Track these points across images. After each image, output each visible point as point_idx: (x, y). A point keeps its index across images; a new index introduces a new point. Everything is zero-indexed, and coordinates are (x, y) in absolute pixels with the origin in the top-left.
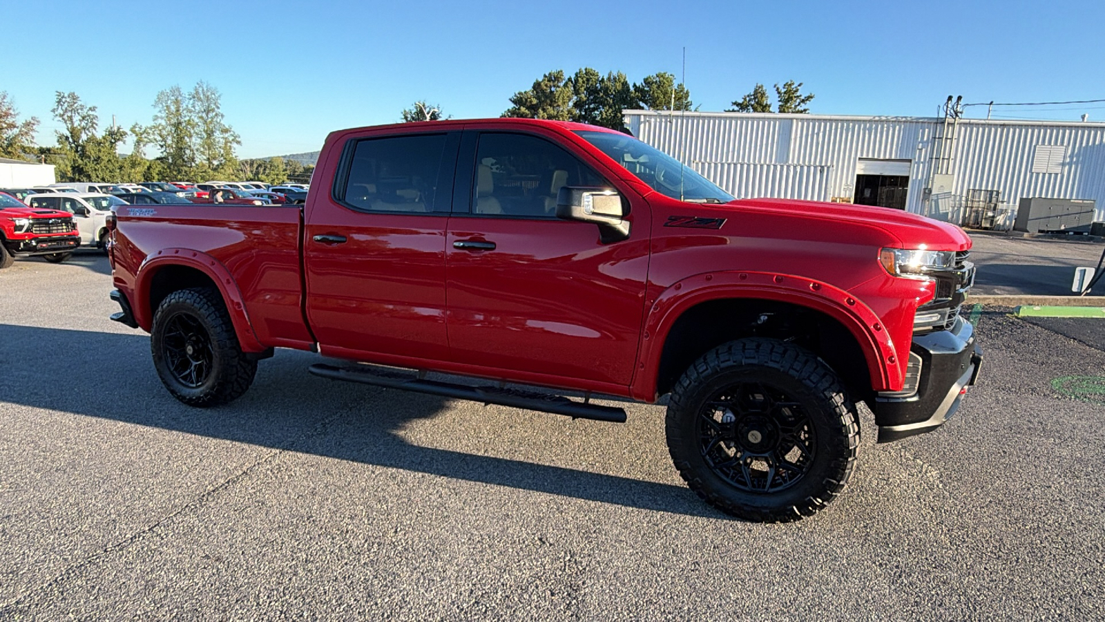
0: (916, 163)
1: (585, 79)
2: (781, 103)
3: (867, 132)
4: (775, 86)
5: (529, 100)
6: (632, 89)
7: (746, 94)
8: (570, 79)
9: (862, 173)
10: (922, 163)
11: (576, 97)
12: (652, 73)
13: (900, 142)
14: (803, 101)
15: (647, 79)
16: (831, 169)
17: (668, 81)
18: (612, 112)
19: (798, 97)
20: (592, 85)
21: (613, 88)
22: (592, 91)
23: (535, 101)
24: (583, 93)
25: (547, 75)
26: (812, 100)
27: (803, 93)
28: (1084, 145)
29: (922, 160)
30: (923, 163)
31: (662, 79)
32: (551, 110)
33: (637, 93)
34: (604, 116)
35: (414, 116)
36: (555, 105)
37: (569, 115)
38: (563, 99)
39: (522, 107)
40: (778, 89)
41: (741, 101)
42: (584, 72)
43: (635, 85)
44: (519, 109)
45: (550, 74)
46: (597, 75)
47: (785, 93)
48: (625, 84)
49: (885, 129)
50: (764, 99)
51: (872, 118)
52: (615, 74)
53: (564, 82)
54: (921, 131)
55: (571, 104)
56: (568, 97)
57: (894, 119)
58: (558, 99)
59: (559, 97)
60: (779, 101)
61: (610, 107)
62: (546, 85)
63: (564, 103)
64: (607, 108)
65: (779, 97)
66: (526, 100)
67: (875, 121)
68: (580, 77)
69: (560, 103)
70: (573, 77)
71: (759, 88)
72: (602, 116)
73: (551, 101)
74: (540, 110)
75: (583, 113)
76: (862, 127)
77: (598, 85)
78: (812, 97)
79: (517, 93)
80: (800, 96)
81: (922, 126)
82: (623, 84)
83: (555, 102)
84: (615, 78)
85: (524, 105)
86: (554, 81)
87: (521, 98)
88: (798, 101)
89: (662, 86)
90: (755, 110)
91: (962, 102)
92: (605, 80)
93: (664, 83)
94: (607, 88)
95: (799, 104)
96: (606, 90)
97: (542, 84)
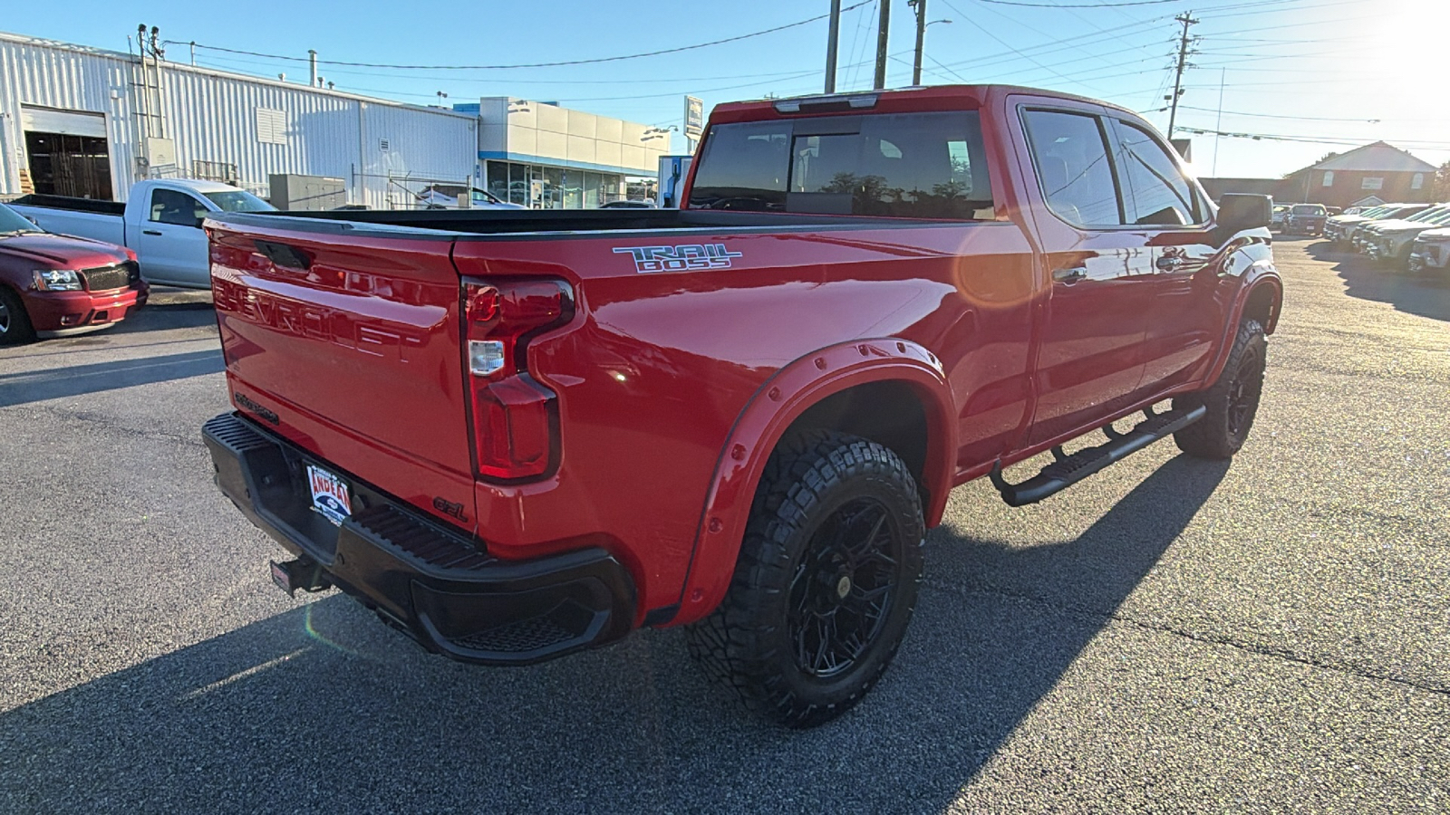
0: (114, 119)
3: (24, 61)
9: (31, 129)
10: (122, 119)
13: (83, 84)
28: (302, 112)
29: (121, 115)
30: (125, 119)
49: (54, 61)
51: (29, 39)
54: (109, 70)
57: (66, 47)
67: (34, 45)
76: (14, 53)
81: (109, 64)
91: (159, 36)
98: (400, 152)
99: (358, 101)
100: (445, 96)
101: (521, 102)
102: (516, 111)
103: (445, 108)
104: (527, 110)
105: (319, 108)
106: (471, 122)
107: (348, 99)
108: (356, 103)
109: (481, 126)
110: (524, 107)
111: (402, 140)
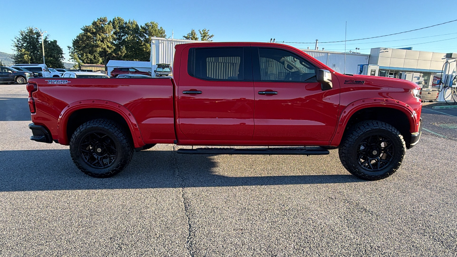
1: (118, 22)
2: (202, 38)
4: (199, 31)
5: (91, 30)
6: (140, 28)
7: (188, 33)
8: (110, 21)
11: (114, 30)
12: (149, 22)
14: (210, 37)
15: (147, 24)
16: (236, 64)
17: (156, 25)
18: (132, 37)
19: (208, 35)
20: (121, 25)
21: (132, 27)
22: (121, 28)
23: (95, 31)
24: (118, 28)
25: (99, 19)
26: (213, 37)
27: (210, 34)
31: (153, 24)
32: (103, 35)
33: (143, 30)
34: (129, 39)
35: (26, 34)
36: (105, 33)
37: (112, 38)
38: (109, 30)
39: (88, 33)
40: (200, 32)
41: (186, 36)
42: (117, 19)
43: (141, 26)
44: (87, 33)
45: (101, 18)
46: (123, 21)
47: (203, 33)
48: (137, 25)
50: (196, 35)
52: (132, 20)
53: (108, 22)
55: (112, 33)
56: (111, 29)
58: (106, 30)
59: (106, 29)
60: (201, 37)
61: (131, 35)
62: (99, 23)
63: (109, 32)
64: (130, 35)
65: (201, 35)
66: (90, 30)
68: (116, 21)
69: (107, 32)
70: (112, 20)
71: (193, 31)
72: (128, 39)
73: (103, 31)
74: (98, 35)
75: (118, 37)
77: (124, 25)
78: (213, 36)
79: (84, 26)
80: (209, 35)
82: (136, 25)
83: (105, 31)
84: (132, 23)
85: (89, 32)
86: (103, 22)
87: (87, 28)
88: (208, 37)
89: (154, 28)
90: (192, 39)
91: (275, 41)
92: (127, 23)
93: (154, 26)
94: (129, 27)
95: (208, 38)
96: (128, 28)
97: (97, 22)
98: (339, 68)
99: (328, 53)
100: (359, 49)
101: (386, 49)
102: (383, 52)
103: (358, 53)
104: (387, 51)
105: (315, 56)
106: (367, 57)
107: (324, 53)
108: (327, 54)
109: (370, 58)
110: (387, 50)
111: (340, 64)
